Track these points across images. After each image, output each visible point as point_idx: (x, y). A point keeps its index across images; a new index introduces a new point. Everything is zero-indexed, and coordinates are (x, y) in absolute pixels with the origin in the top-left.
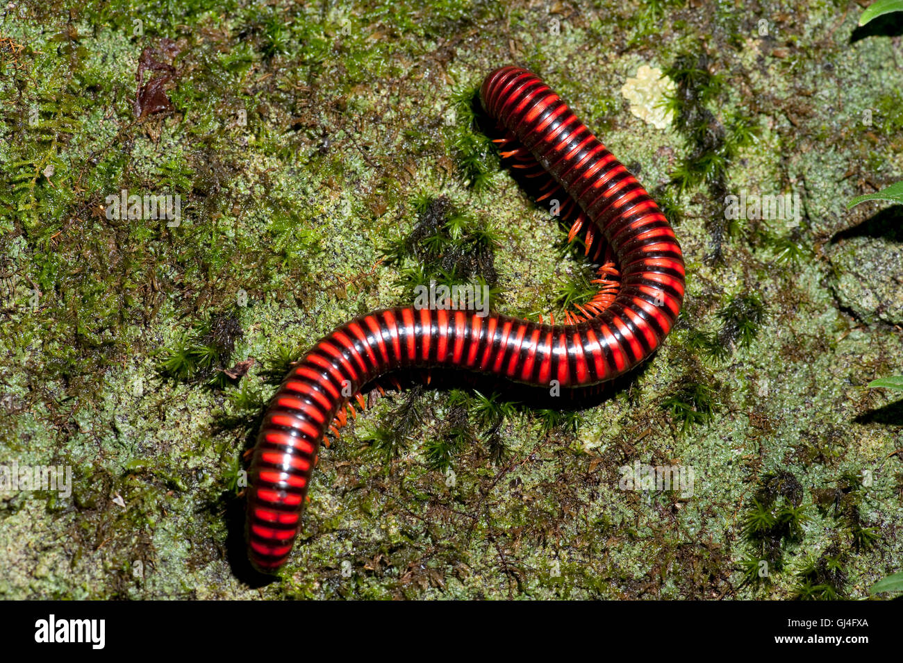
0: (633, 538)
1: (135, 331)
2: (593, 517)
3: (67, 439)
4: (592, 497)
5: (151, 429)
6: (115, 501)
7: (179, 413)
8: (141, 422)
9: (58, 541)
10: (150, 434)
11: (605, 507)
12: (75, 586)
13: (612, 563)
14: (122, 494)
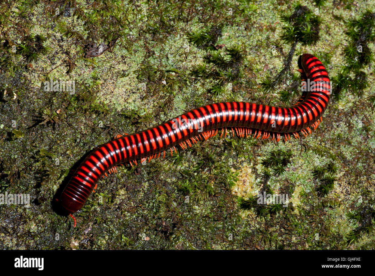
0: (350, 144)
1: (182, 24)
2: (336, 133)
3: (149, 56)
4: (338, 126)
5: (181, 61)
6: (163, 82)
7: (192, 58)
8: (178, 57)
9: (138, 91)
10: (180, 62)
11: (341, 131)
12: (141, 109)
13: (340, 151)
14: (166, 80)
